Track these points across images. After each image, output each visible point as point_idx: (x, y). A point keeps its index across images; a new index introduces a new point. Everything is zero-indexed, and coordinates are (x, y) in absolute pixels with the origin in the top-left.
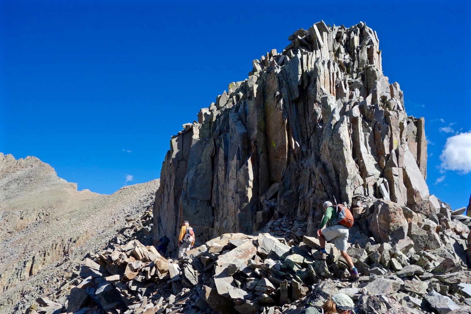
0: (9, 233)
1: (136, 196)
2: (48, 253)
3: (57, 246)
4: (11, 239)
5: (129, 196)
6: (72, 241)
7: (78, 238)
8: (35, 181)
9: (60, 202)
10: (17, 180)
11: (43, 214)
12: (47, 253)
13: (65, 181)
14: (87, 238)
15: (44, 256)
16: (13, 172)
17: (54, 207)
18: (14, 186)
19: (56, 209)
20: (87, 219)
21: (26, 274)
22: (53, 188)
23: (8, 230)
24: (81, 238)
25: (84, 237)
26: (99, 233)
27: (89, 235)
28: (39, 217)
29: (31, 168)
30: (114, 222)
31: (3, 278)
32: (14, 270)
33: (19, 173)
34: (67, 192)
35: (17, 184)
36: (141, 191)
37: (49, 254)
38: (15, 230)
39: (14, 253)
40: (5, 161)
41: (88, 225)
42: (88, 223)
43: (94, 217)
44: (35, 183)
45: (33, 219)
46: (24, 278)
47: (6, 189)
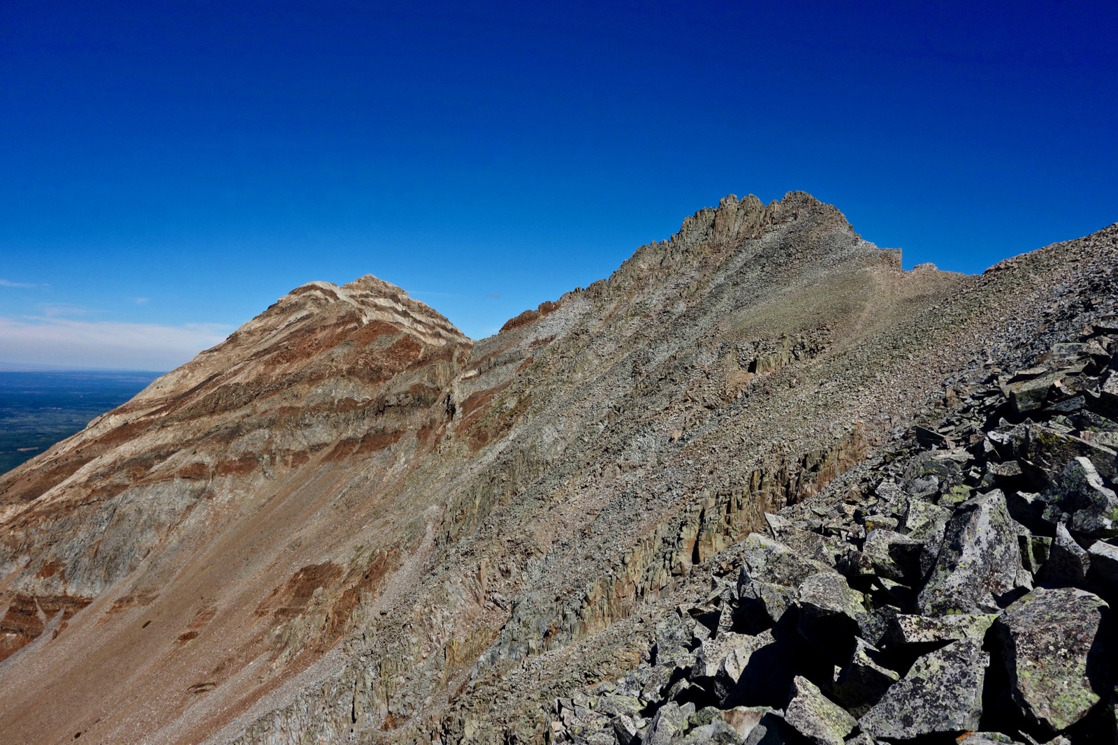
0: (708, 407)
1: (1035, 295)
2: (738, 502)
3: (766, 479)
4: (691, 436)
5: (1009, 297)
6: (809, 466)
7: (824, 457)
8: (799, 255)
9: (845, 310)
10: (761, 256)
11: (804, 347)
12: (734, 504)
13: (873, 246)
14: (854, 456)
15: (728, 511)
16: (755, 238)
17: (829, 327)
18: (752, 275)
19: (833, 332)
20: (861, 388)
21: (685, 559)
22: (838, 270)
23: (705, 401)
24: (831, 456)
25: (842, 453)
26: (894, 439)
27: (861, 444)
28: (793, 356)
29: (794, 222)
30: (945, 400)
31: (630, 565)
32: (658, 543)
33: (768, 237)
34: (870, 278)
35: (760, 267)
36: (1056, 276)
37: (740, 507)
38: (720, 401)
39: (675, 485)
40: (742, 212)
41: (861, 408)
42: (867, 399)
43: (884, 380)
44: (798, 261)
45: (781, 360)
46: (679, 568)
47: (737, 284)
